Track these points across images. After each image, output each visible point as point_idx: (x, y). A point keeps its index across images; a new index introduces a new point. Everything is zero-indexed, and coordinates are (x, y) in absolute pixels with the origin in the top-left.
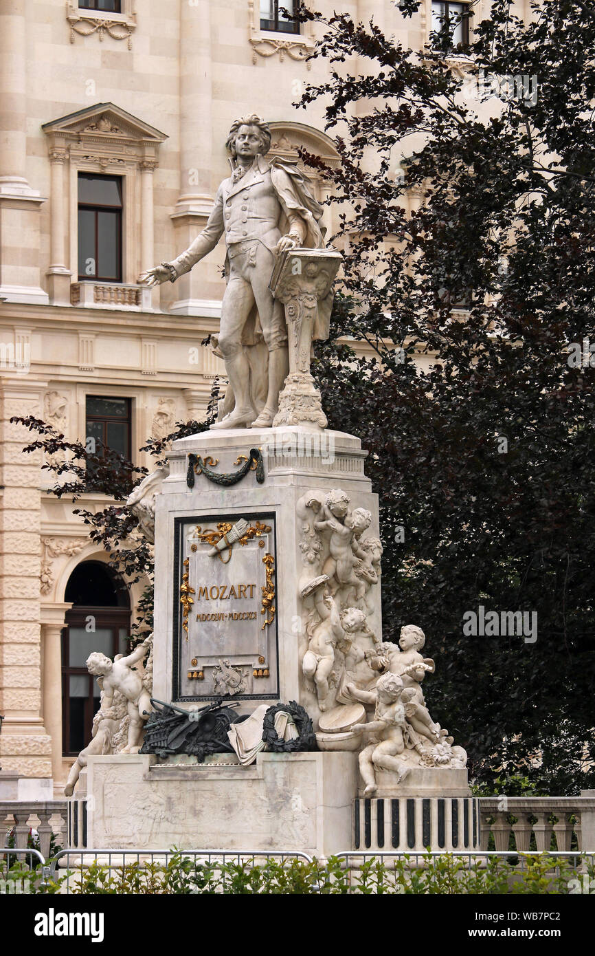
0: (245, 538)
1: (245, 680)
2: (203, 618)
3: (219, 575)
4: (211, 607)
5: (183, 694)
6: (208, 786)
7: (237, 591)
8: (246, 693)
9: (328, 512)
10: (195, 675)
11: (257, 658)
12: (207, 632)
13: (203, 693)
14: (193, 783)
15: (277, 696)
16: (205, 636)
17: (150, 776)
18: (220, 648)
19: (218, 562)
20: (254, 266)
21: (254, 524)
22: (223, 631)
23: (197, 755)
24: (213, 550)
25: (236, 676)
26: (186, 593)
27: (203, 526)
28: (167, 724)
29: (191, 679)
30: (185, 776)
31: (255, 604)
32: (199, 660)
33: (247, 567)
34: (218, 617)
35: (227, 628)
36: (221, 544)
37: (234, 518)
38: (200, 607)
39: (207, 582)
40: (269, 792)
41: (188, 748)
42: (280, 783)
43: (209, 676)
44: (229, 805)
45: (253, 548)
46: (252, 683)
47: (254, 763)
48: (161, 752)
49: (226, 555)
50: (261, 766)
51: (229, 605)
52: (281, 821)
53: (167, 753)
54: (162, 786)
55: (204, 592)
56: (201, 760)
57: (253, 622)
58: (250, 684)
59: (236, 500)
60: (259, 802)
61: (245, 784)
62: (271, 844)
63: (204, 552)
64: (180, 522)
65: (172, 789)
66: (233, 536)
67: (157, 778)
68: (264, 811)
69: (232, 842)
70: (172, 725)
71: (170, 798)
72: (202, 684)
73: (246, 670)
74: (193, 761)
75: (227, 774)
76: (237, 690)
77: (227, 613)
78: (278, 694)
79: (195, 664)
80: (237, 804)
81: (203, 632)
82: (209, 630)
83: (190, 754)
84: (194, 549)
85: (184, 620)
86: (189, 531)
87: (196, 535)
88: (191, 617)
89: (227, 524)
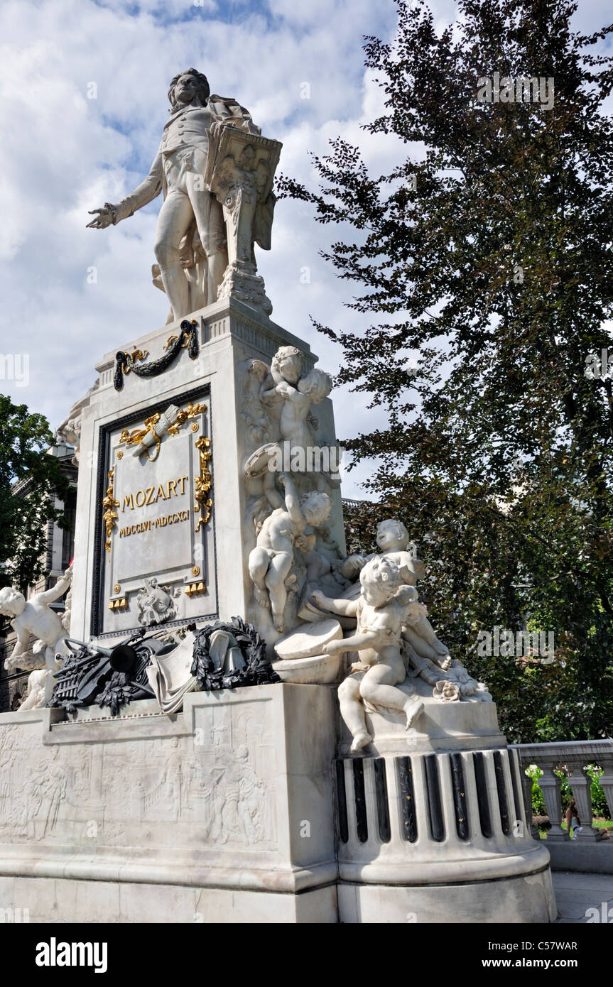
0: (176, 425)
1: (175, 601)
2: (127, 532)
3: (146, 478)
4: (137, 517)
5: (105, 630)
6: (118, 747)
7: (166, 491)
8: (177, 618)
9: (276, 376)
10: (117, 605)
11: (190, 569)
12: (131, 548)
13: (126, 626)
14: (100, 746)
15: (215, 615)
16: (130, 553)
17: (50, 739)
18: (146, 565)
19: (145, 461)
20: (190, 170)
21: (185, 407)
22: (150, 543)
23: (110, 705)
24: (138, 447)
26: (110, 508)
27: (130, 429)
28: (81, 668)
29: (114, 610)
30: (89, 735)
31: (188, 502)
32: (123, 585)
33: (179, 459)
34: (146, 526)
35: (155, 538)
36: (147, 439)
37: (161, 407)
38: (124, 520)
39: (133, 488)
40: (203, 754)
41: (100, 697)
42: (218, 738)
44: (146, 777)
46: (185, 604)
47: (181, 709)
48: (69, 704)
49: (154, 451)
50: (190, 714)
51: (157, 510)
52: (219, 802)
53: (76, 706)
54: (63, 751)
55: (129, 501)
56: (115, 712)
57: (185, 525)
58: (182, 606)
59: (165, 384)
61: (167, 742)
62: (205, 839)
64: (106, 431)
65: (75, 756)
66: (162, 428)
67: (58, 741)
68: (196, 784)
69: (149, 836)
70: (85, 667)
71: (72, 768)
72: (125, 614)
73: (177, 588)
74: (106, 712)
75: (145, 729)
76: (167, 615)
77: (154, 520)
78: (217, 614)
79: (118, 591)
80: (156, 776)
81: (127, 550)
82: (134, 546)
83: (102, 705)
84: (120, 456)
85: (109, 540)
86: (115, 439)
87: (123, 440)
88: (115, 534)
89: (155, 417)
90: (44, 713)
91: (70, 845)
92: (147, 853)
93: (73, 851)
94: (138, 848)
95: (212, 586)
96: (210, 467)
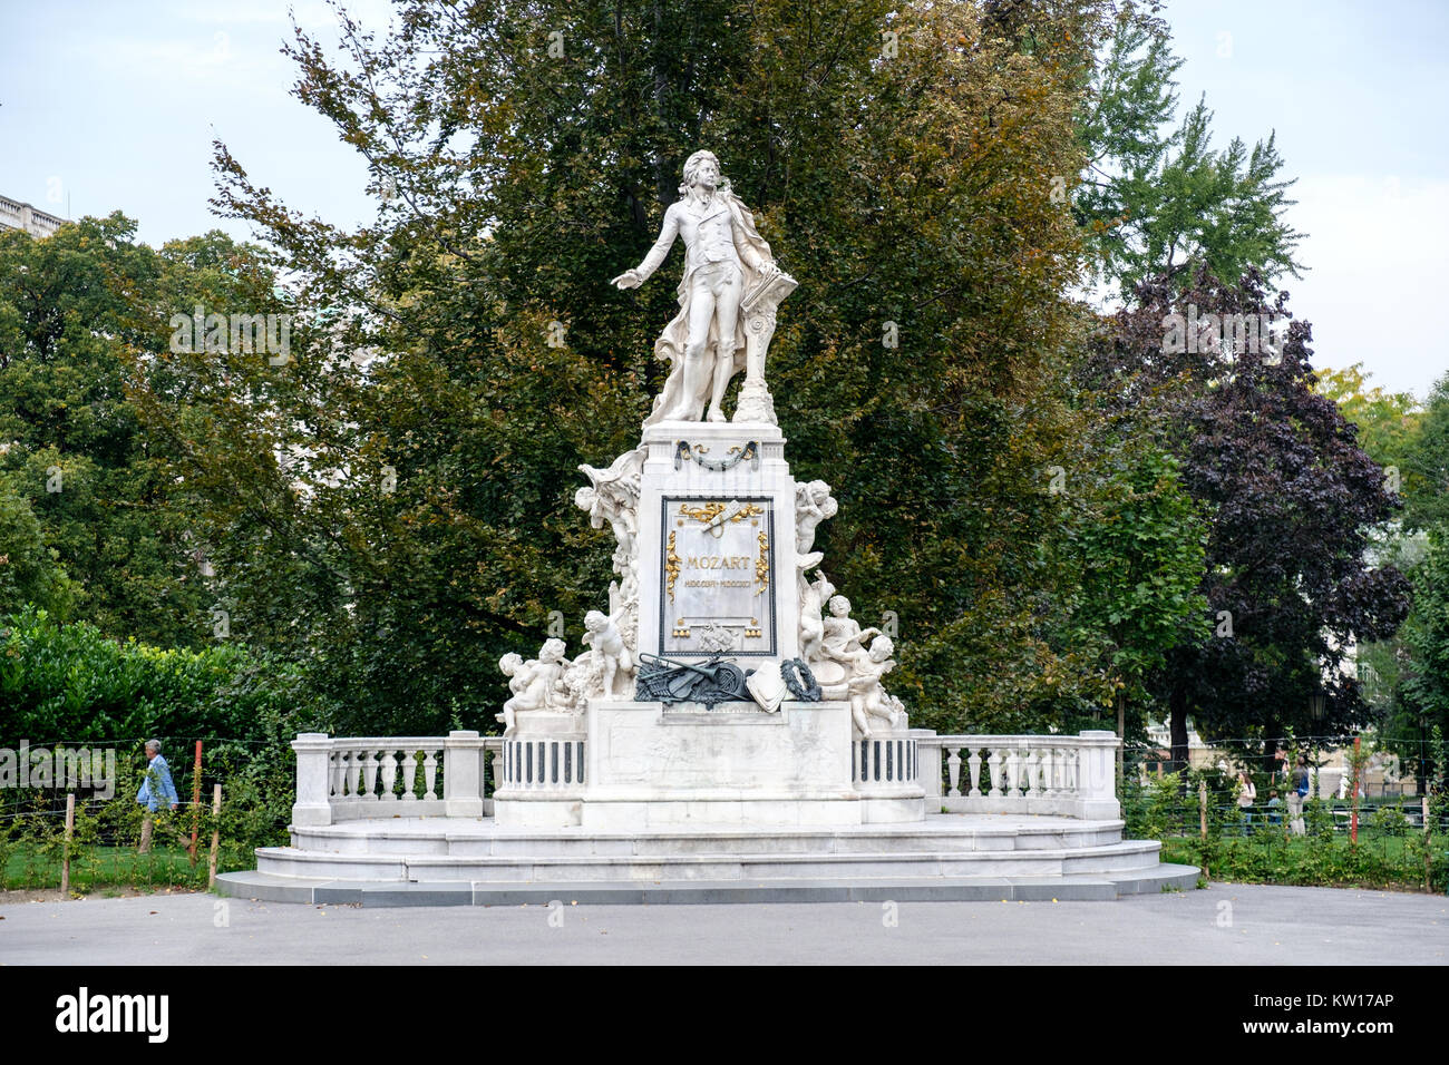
0: (738, 517)
1: (736, 638)
2: (691, 584)
3: (709, 549)
4: (701, 575)
5: (666, 649)
6: (726, 729)
7: (729, 563)
8: (736, 649)
9: (811, 500)
10: (682, 633)
11: (750, 620)
12: (696, 596)
13: (688, 649)
15: (773, 652)
16: (694, 600)
17: (666, 721)
18: (711, 610)
19: (709, 536)
20: (729, 283)
21: (745, 505)
22: (714, 596)
23: (705, 703)
24: (707, 526)
25: (728, 635)
26: (672, 563)
27: (689, 505)
28: (664, 676)
29: (678, 636)
31: (749, 575)
32: (686, 620)
33: (741, 542)
34: (708, 584)
35: (719, 594)
36: (716, 520)
37: (726, 500)
38: (686, 574)
39: (696, 553)
40: (794, 736)
41: (694, 697)
42: (805, 728)
43: (695, 635)
44: (751, 747)
45: (746, 526)
46: (744, 642)
47: (779, 710)
48: (667, 700)
49: (717, 531)
50: (786, 713)
51: (721, 575)
52: (806, 760)
53: (675, 701)
54: (676, 730)
55: (693, 562)
56: (710, 706)
57: (748, 590)
58: (740, 643)
59: (730, 484)
60: (782, 744)
61: (767, 728)
62: (796, 779)
63: (692, 527)
64: (665, 499)
65: (689, 732)
66: (726, 515)
67: (672, 723)
68: (790, 751)
69: (754, 778)
71: (685, 740)
72: (687, 641)
73: (735, 631)
74: (701, 709)
75: (750, 720)
77: (719, 581)
79: (681, 624)
80: (759, 746)
81: (692, 596)
82: (698, 595)
83: (697, 702)
84: (680, 524)
85: (668, 585)
86: (673, 508)
87: (682, 512)
88: (678, 582)
89: (717, 504)
90: (658, 706)
91: (687, 784)
92: (754, 787)
93: (691, 788)
94: (747, 784)
95: (766, 634)
96: (766, 555)
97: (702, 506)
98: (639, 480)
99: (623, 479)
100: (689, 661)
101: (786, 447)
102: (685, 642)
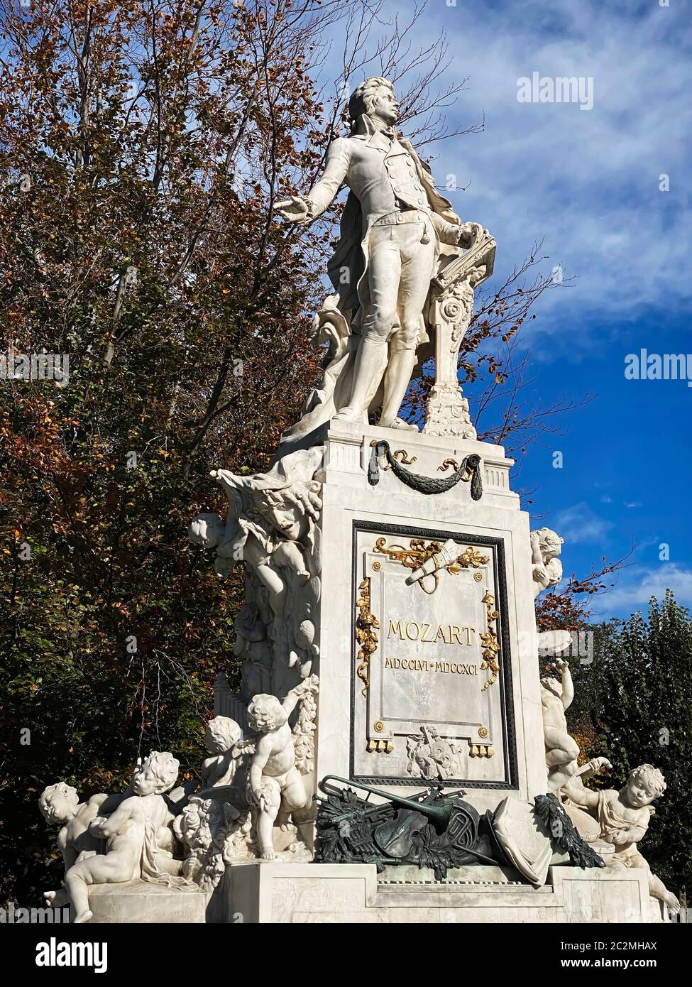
0: (456, 565)
2: (395, 664)
3: (420, 609)
4: (408, 651)
5: (357, 773)
7: (446, 634)
10: (380, 745)
11: (477, 728)
12: (401, 684)
13: (389, 773)
15: (516, 783)
16: (398, 691)
17: (379, 901)
18: (422, 709)
19: (417, 589)
21: (463, 549)
22: (427, 686)
23: (435, 868)
24: (417, 574)
25: (448, 751)
26: (368, 627)
27: (391, 541)
28: (366, 817)
30: (440, 900)
31: (473, 655)
32: (385, 723)
33: (461, 604)
34: (419, 666)
35: (434, 682)
37: (444, 536)
38: (386, 647)
39: (401, 615)
41: (415, 857)
42: (587, 913)
43: (398, 746)
45: (467, 577)
46: (467, 764)
47: (549, 880)
48: (378, 860)
49: (429, 583)
50: (561, 887)
51: (436, 652)
55: (395, 627)
56: (440, 872)
57: (471, 679)
58: (464, 766)
59: (448, 514)
63: (394, 573)
64: (359, 526)
66: (441, 560)
67: (392, 904)
72: (388, 759)
73: (458, 745)
74: (427, 874)
75: (510, 898)
77: (434, 661)
79: (380, 729)
81: (397, 685)
82: (405, 682)
83: (419, 865)
84: (376, 567)
85: (358, 663)
86: (367, 540)
87: (379, 547)
88: (374, 658)
89: (427, 543)
90: (369, 870)
95: (497, 749)
96: (493, 624)
97: (405, 542)
98: (320, 494)
99: (295, 489)
100: (402, 793)
101: (513, 473)
102: (383, 758)
